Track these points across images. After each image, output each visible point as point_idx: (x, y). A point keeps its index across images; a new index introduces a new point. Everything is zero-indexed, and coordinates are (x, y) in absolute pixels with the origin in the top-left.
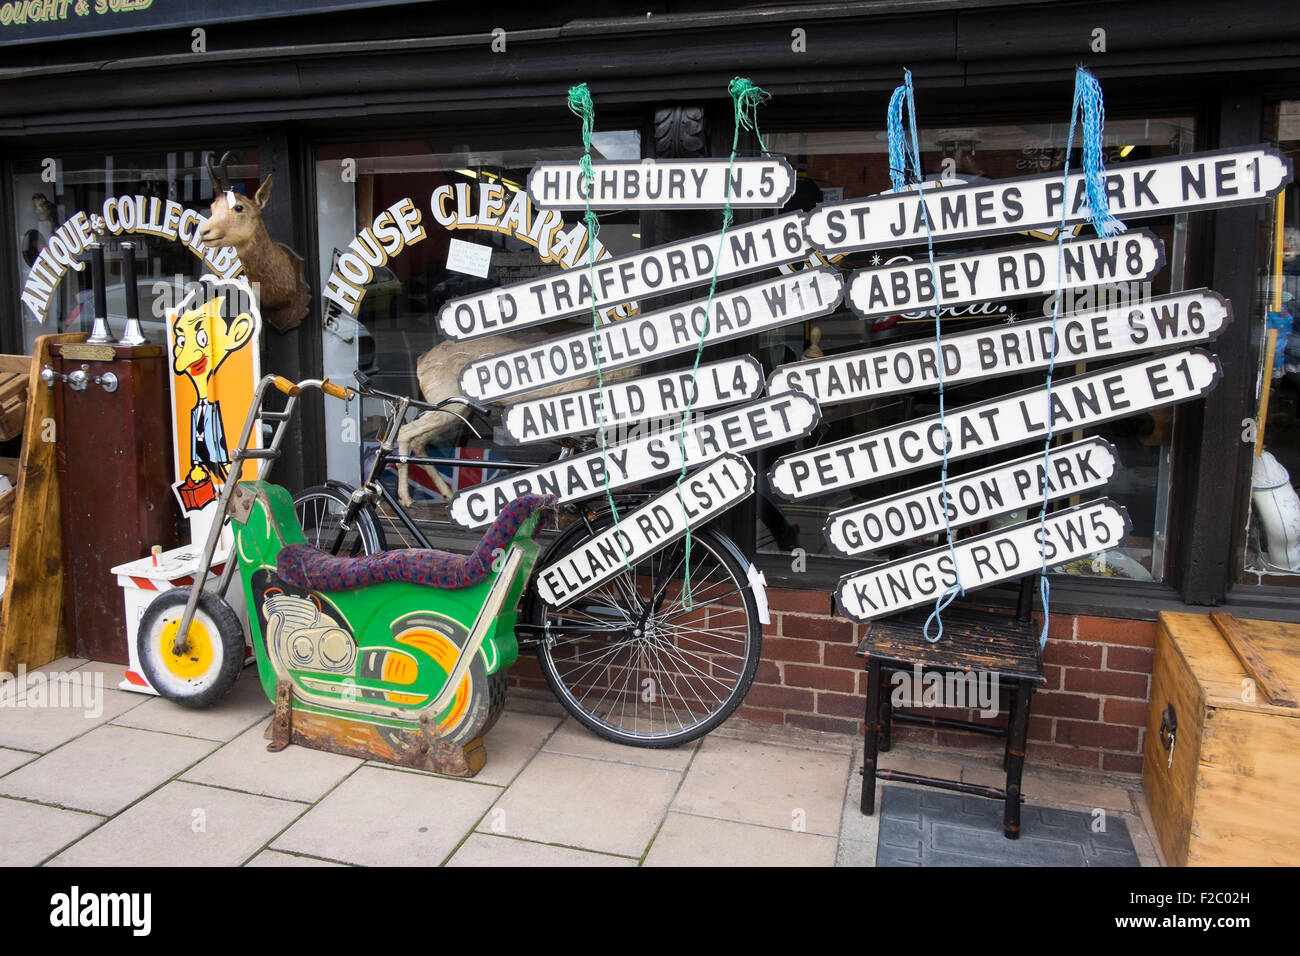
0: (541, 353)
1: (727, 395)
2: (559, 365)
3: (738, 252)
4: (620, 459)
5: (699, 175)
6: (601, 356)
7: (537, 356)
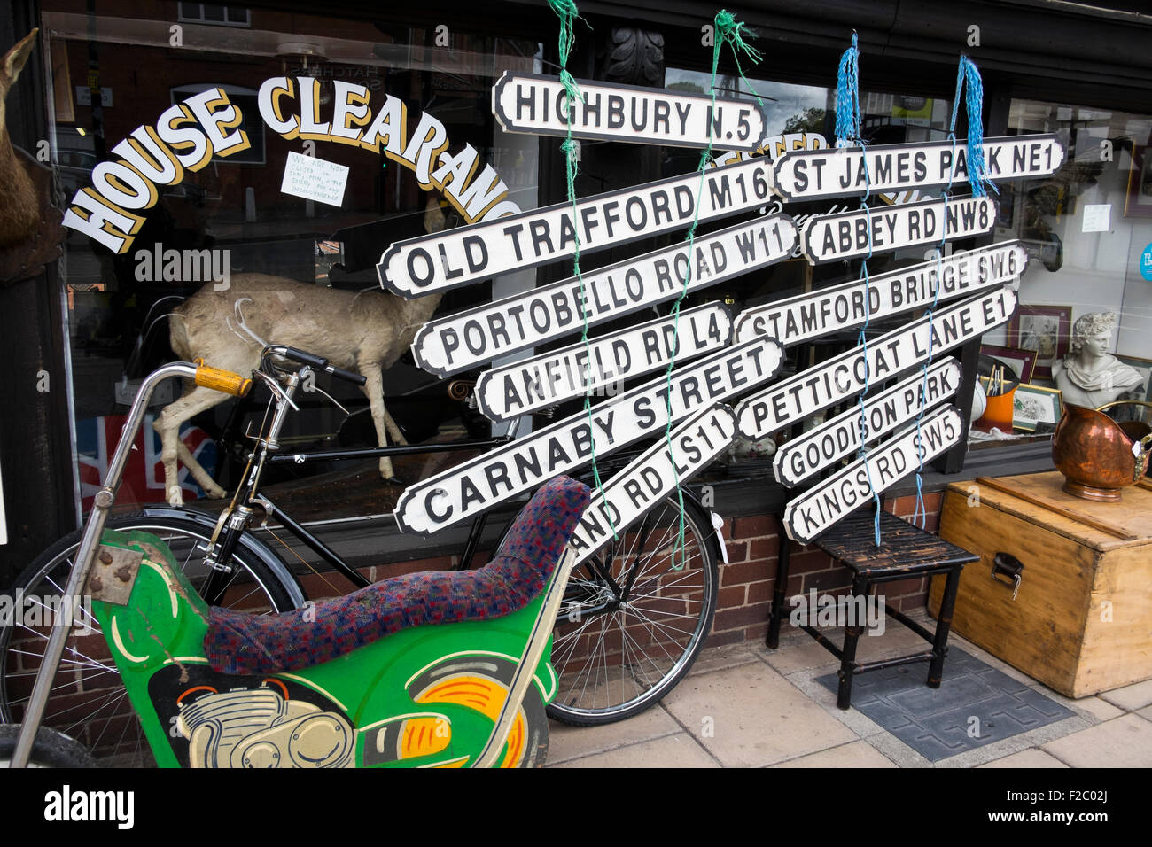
0: (520, 309)
1: (704, 344)
2: (542, 323)
3: (715, 195)
4: (606, 423)
5: (683, 110)
6: (587, 310)
7: (515, 312)
